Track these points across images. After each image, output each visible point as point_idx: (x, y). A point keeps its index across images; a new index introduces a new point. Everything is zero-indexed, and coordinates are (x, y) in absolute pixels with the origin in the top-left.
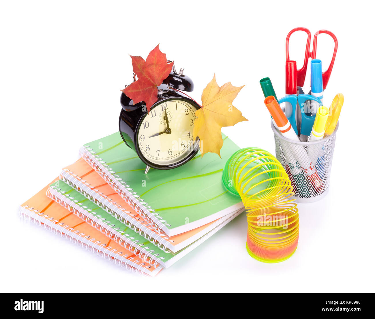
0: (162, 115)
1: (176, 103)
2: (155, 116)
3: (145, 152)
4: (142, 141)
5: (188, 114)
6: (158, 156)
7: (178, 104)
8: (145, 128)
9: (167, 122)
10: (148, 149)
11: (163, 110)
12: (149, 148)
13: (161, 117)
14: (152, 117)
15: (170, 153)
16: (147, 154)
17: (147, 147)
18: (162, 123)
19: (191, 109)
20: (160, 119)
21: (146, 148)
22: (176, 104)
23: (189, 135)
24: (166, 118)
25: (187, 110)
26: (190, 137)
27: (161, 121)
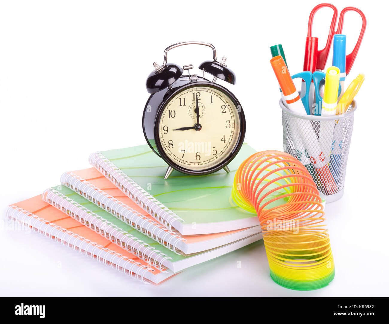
0: (192, 107)
1: (211, 94)
2: (185, 105)
3: (167, 149)
4: (164, 133)
5: (225, 112)
6: (183, 157)
7: (214, 96)
8: (169, 117)
9: (198, 116)
10: (170, 145)
11: (194, 100)
12: (172, 144)
13: (191, 108)
14: (181, 105)
15: (198, 158)
16: (169, 152)
17: (171, 142)
18: (192, 117)
19: (229, 107)
20: (190, 111)
21: (169, 143)
22: (212, 96)
23: (223, 139)
24: (197, 111)
25: (223, 107)
26: (224, 143)
27: (191, 114)
